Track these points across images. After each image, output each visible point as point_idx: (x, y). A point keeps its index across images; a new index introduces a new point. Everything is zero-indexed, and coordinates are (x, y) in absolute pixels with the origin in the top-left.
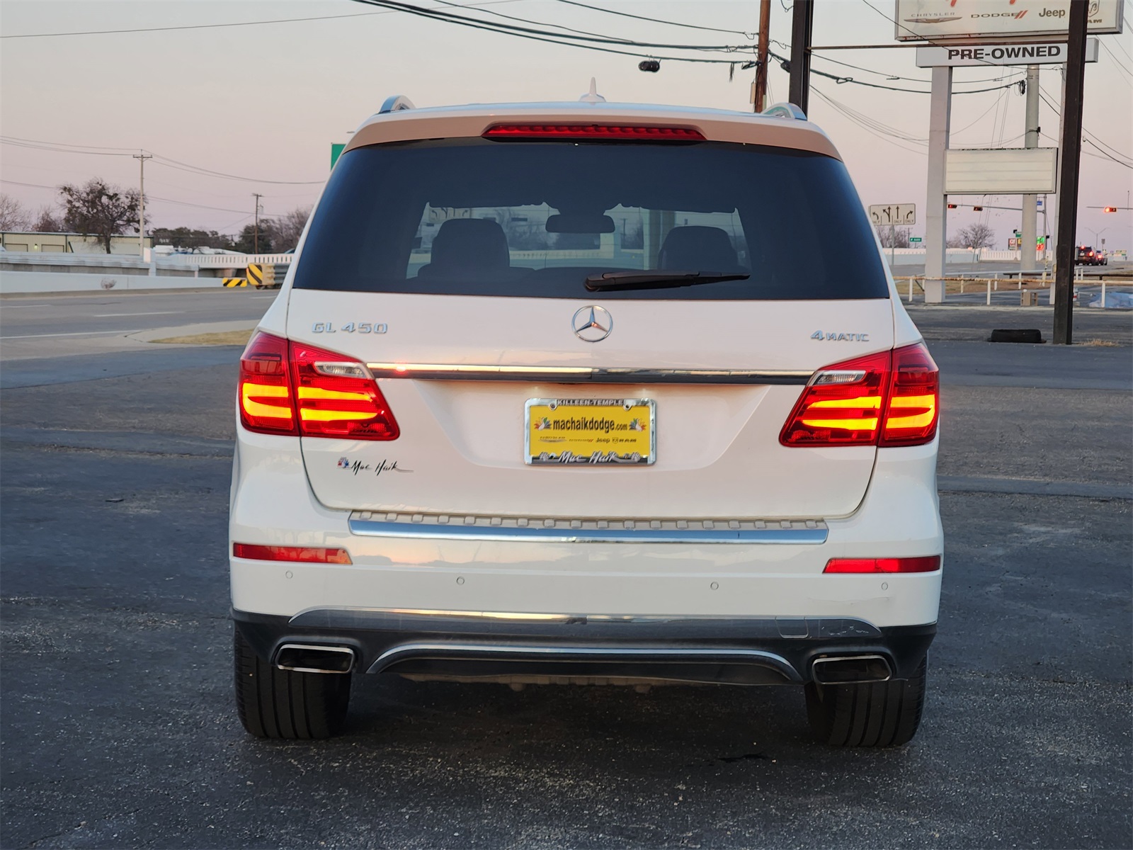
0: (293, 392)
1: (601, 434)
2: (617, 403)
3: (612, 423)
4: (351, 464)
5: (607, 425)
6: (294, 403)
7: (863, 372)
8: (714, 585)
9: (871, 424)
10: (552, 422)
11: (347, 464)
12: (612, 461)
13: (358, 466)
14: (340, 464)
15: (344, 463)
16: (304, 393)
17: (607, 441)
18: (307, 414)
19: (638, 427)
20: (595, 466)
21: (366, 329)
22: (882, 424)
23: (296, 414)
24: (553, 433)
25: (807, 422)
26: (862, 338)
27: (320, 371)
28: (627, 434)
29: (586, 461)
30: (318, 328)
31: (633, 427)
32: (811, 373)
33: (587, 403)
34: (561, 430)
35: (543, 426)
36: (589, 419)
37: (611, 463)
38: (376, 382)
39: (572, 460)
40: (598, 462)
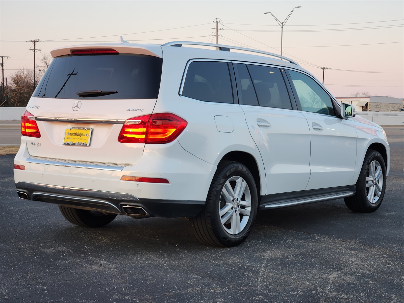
1: (79, 137)
2: (84, 129)
3: (82, 134)
5: (81, 135)
7: (140, 121)
8: (93, 181)
9: (143, 137)
10: (70, 134)
11: (33, 144)
17: (80, 139)
19: (87, 135)
21: (36, 107)
22: (146, 137)
25: (125, 135)
26: (142, 110)
27: (29, 119)
29: (74, 145)
31: (86, 136)
32: (125, 121)
33: (78, 128)
34: (71, 136)
35: (68, 134)
36: (78, 133)
37: (80, 145)
38: (35, 121)
39: (72, 144)
40: (77, 145)
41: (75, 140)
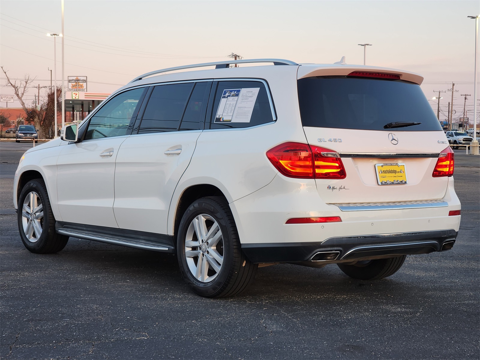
0: (313, 163)
1: (393, 174)
2: (396, 164)
4: (331, 188)
5: (395, 172)
6: (314, 167)
7: (446, 153)
8: (429, 221)
10: (383, 171)
11: (330, 188)
12: (399, 183)
13: (333, 188)
14: (328, 188)
15: (329, 187)
16: (317, 163)
17: (396, 177)
18: (317, 171)
19: (402, 172)
20: (395, 185)
21: (335, 140)
22: (449, 169)
23: (314, 171)
24: (384, 175)
25: (439, 169)
27: (323, 155)
28: (399, 174)
29: (393, 184)
30: (320, 140)
32: (439, 153)
33: (390, 165)
34: (385, 174)
35: (381, 173)
36: (391, 170)
37: (398, 184)
38: (340, 158)
39: (390, 183)
40: (396, 183)
41: (390, 178)
